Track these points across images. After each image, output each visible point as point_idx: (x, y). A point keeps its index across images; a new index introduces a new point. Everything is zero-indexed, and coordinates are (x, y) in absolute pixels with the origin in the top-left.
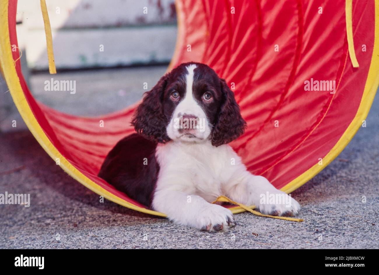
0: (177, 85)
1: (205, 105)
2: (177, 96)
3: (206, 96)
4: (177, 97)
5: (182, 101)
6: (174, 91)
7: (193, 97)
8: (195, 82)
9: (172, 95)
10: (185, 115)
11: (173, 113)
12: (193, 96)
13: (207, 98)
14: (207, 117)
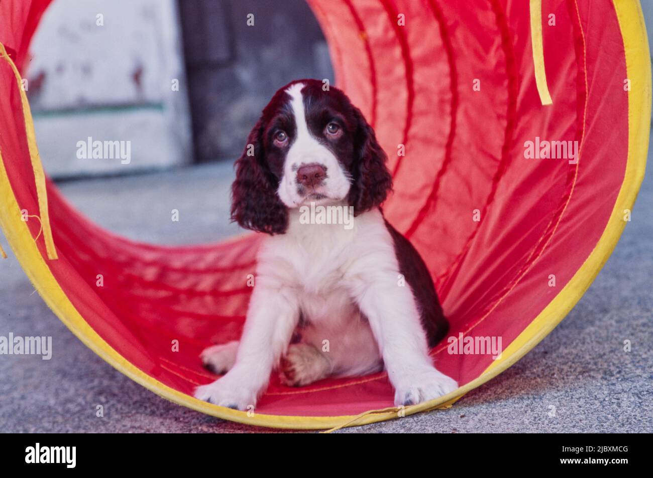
0: (280, 119)
1: (331, 143)
2: (283, 138)
3: (331, 127)
4: (284, 140)
5: (294, 143)
6: (278, 131)
7: (310, 134)
8: (307, 109)
9: (276, 138)
10: (303, 166)
11: (284, 166)
12: (309, 132)
13: (332, 131)
14: (339, 162)
